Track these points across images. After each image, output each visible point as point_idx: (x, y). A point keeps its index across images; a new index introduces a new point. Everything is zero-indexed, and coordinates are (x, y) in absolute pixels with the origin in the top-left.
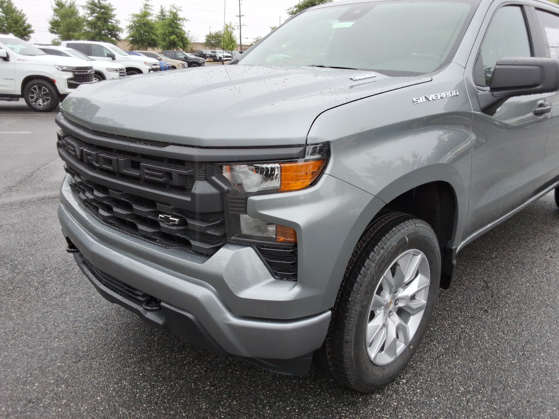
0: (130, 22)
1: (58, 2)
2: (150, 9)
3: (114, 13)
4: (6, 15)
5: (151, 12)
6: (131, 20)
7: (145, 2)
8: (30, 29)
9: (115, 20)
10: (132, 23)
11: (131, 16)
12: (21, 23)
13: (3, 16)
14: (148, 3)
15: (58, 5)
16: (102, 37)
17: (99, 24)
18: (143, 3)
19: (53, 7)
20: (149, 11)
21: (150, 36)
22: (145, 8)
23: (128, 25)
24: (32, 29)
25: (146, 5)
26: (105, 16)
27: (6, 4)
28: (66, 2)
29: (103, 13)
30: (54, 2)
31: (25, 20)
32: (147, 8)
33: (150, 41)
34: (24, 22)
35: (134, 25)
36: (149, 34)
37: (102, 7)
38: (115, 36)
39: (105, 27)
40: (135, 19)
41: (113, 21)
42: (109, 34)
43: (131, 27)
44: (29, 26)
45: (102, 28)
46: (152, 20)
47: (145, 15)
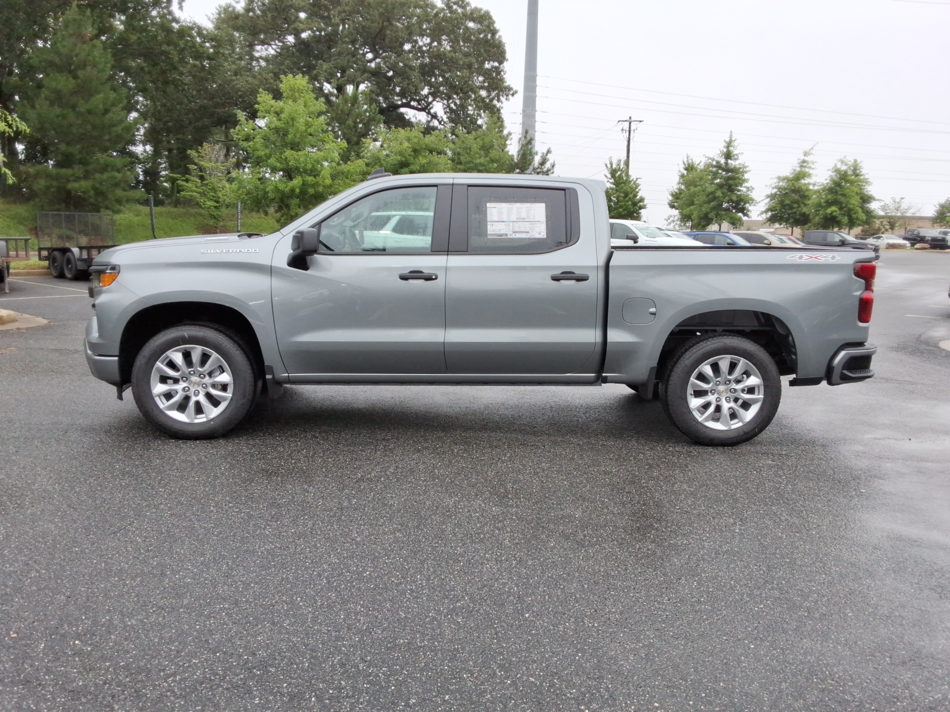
0: (773, 188)
1: (689, 165)
2: (810, 168)
3: (746, 176)
4: (616, 186)
5: (811, 171)
6: (773, 186)
7: (802, 158)
8: (641, 204)
9: (745, 187)
10: (775, 190)
11: (776, 180)
12: (631, 196)
13: (611, 189)
14: (806, 158)
15: (686, 169)
16: (720, 212)
17: (719, 193)
18: (799, 159)
19: (680, 171)
20: (807, 170)
21: (800, 209)
22: (801, 166)
23: (769, 193)
24: (646, 202)
25: (804, 161)
26: (731, 182)
27: (619, 173)
28: (698, 164)
29: (729, 178)
30: (683, 166)
31: (637, 192)
32: (805, 167)
33: (798, 217)
34: (635, 196)
35: (778, 193)
36: (799, 206)
37: (728, 170)
38: (743, 210)
39: (727, 198)
40: (781, 184)
41: (742, 189)
42: (734, 208)
43: (772, 197)
44: (642, 200)
45: (722, 199)
46: (809, 184)
47: (799, 176)
